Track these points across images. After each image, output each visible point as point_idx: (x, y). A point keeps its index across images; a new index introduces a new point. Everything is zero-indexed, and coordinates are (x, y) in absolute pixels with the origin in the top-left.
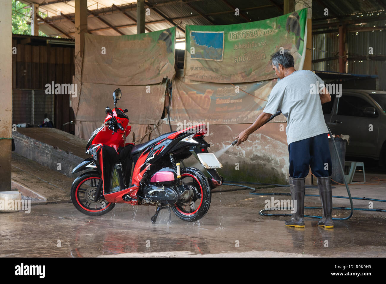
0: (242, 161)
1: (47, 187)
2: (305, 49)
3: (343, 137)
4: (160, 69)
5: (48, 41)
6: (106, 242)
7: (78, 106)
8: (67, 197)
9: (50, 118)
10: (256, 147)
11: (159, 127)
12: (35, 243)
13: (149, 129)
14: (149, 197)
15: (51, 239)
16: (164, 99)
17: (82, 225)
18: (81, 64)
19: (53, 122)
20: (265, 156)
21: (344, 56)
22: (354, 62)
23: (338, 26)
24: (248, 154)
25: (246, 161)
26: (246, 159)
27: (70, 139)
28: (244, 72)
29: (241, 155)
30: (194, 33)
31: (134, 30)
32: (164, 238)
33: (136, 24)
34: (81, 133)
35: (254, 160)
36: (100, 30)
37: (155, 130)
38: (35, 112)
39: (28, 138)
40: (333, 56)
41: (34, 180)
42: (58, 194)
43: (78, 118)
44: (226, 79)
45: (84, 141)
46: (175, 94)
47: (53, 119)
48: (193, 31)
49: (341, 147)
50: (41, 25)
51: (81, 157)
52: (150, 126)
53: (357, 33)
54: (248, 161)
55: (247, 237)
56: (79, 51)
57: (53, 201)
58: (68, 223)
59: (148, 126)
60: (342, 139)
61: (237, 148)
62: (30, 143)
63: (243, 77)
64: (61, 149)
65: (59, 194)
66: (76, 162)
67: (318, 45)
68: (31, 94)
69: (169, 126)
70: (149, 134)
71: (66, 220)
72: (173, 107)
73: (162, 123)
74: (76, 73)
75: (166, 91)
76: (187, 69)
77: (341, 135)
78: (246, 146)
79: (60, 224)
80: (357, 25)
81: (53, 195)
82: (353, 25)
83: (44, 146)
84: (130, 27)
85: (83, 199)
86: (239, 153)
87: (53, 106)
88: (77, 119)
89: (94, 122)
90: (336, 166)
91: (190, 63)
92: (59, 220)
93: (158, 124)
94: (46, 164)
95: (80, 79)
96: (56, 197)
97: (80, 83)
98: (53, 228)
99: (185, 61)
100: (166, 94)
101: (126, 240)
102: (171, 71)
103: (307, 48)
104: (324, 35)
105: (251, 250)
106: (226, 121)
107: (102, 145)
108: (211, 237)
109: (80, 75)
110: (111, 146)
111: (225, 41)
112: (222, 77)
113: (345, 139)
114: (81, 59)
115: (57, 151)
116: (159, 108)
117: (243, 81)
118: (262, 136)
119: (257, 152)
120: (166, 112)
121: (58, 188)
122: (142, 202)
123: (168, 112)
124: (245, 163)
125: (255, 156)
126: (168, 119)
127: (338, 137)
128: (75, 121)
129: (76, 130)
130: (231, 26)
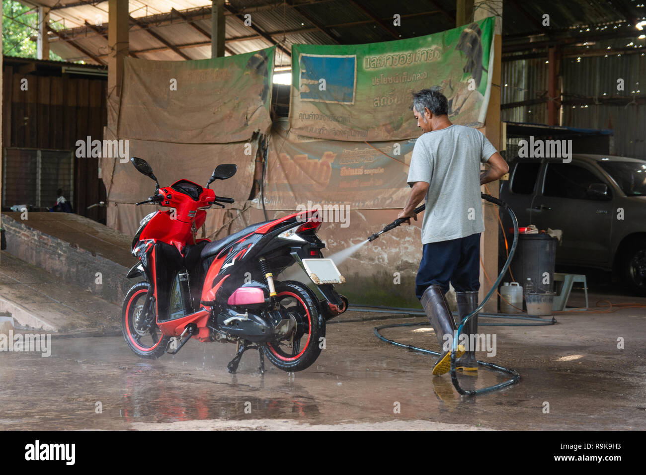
0: (382, 270)
1: (58, 310)
2: (489, 86)
3: (551, 233)
4: (249, 117)
5: (64, 69)
7: (113, 176)
8: (91, 327)
9: (67, 197)
10: (406, 248)
11: (246, 213)
13: (228, 216)
14: (225, 330)
15: (62, 396)
16: (254, 166)
17: (114, 374)
18: (117, 106)
19: (72, 203)
21: (557, 97)
22: (574, 107)
23: (547, 47)
24: (392, 260)
25: (388, 271)
26: (389, 268)
27: (98, 232)
28: (389, 124)
29: (381, 260)
30: (307, 57)
31: (207, 52)
32: (248, 396)
33: (209, 42)
34: (117, 223)
35: (401, 270)
36: (150, 51)
37: (239, 217)
38: (42, 185)
39: (30, 229)
40: (538, 97)
41: (37, 298)
42: (77, 322)
43: (113, 196)
44: (359, 135)
45: (121, 234)
46: (272, 158)
47: (71, 199)
48: (304, 55)
49: (548, 249)
50: (53, 41)
51: (117, 262)
52: (230, 211)
53: (579, 58)
54: (392, 271)
56: (113, 86)
57: (69, 334)
58: (91, 371)
59: (227, 210)
60: (550, 236)
61: (374, 250)
62: (32, 237)
63: (388, 132)
64: (84, 248)
66: (107, 269)
67: (513, 80)
68: (35, 156)
69: (263, 212)
70: (229, 225)
71: (88, 365)
72: (269, 179)
73: (250, 207)
74: (109, 122)
75: (258, 154)
76: (294, 118)
77: (549, 229)
78: (389, 247)
79: (78, 371)
80: (579, 45)
81: (68, 324)
82: (573, 45)
83: (55, 243)
84: (201, 46)
86: (377, 257)
87: (72, 177)
88: (110, 199)
91: (299, 107)
92: (78, 364)
93: (243, 209)
94: (59, 273)
95: (115, 132)
96: (74, 327)
97: (115, 139)
98: (67, 377)
99: (290, 104)
100: (258, 158)
102: (265, 120)
103: (493, 85)
104: (524, 62)
105: (392, 420)
106: (357, 204)
107: (155, 242)
108: (327, 396)
109: (116, 126)
110: (171, 243)
111: (357, 70)
112: (353, 132)
113: (555, 235)
114: (117, 99)
115: (76, 252)
116: (245, 182)
117: (388, 139)
118: (415, 229)
119: (408, 256)
120: (256, 188)
121: (76, 312)
122: (217, 337)
123: (261, 189)
124: (387, 275)
125: (404, 262)
126: (261, 199)
127: (543, 232)
128: (106, 203)
129: (109, 217)
130: (367, 45)
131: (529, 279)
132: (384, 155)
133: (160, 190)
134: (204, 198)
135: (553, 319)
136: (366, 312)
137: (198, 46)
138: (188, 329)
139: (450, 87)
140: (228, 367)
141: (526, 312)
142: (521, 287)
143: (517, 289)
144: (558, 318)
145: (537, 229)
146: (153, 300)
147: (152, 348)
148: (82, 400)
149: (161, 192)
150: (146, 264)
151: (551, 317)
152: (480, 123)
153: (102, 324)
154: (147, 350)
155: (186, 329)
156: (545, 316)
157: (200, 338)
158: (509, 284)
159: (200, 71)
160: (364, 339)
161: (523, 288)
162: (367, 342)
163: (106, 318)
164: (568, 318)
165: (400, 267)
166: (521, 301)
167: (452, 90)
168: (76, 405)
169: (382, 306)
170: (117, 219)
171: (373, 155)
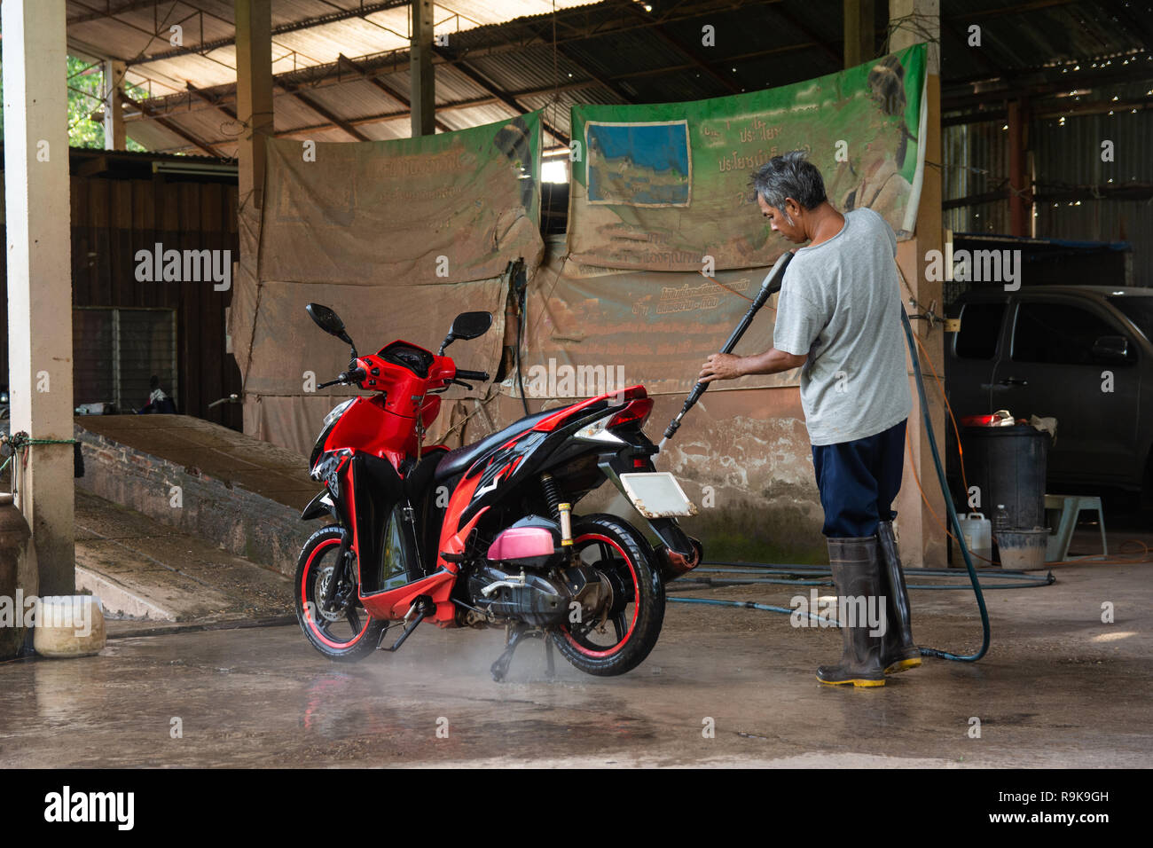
0: (738, 499)
1: (174, 583)
2: (920, 166)
3: (1038, 423)
4: (499, 236)
5: (155, 166)
6: (369, 734)
7: (251, 349)
8: (234, 611)
9: (166, 390)
10: (780, 458)
11: (490, 406)
12: (160, 742)
13: (460, 413)
14: (484, 606)
15: (204, 729)
16: (503, 323)
17: (289, 690)
18: (257, 226)
19: (176, 401)
20: (807, 484)
21: (1024, 189)
22: (1056, 205)
23: (1005, 102)
24: (755, 480)
25: (749, 500)
26: (750, 494)
27: (233, 446)
28: (745, 238)
29: (736, 481)
30: (598, 127)
31: (404, 129)
32: (534, 721)
33: (407, 112)
34: (261, 430)
35: (773, 496)
36: (302, 131)
37: (479, 414)
38: (122, 371)
39: (113, 444)
40: (992, 190)
41: (135, 564)
42: (208, 602)
43: (253, 384)
44: (691, 261)
45: (272, 449)
46: (534, 308)
47: (175, 393)
48: (594, 123)
49: (1033, 452)
50: (132, 120)
51: (269, 497)
52: (463, 403)
53: (1063, 119)
54: (757, 500)
55: (782, 715)
56: (249, 190)
57: (196, 624)
58: (247, 684)
59: (456, 402)
60: (1035, 429)
61: (722, 463)
62: (117, 459)
63: (743, 252)
64: (209, 475)
65: (210, 603)
66: (252, 511)
67: (946, 161)
68: (110, 320)
69: (521, 402)
70: (461, 427)
71: (239, 675)
72: (531, 345)
73: (498, 394)
74: (242, 255)
75: (509, 301)
76: (577, 235)
77: (1033, 416)
78: (750, 457)
79: (225, 686)
80: (1063, 95)
81: (192, 608)
82: (1052, 96)
83: (159, 467)
84: (392, 120)
85: (280, 616)
86: (728, 477)
87: (174, 354)
88: (248, 389)
89: (299, 396)
90: (1020, 508)
91: (587, 217)
92: (221, 675)
93: (486, 399)
94: (167, 519)
95: (254, 271)
96: (203, 612)
97: (254, 283)
98: (206, 698)
99: (570, 211)
100: (510, 307)
101: (426, 728)
102: (532, 241)
103: (927, 163)
104: (964, 128)
105: (801, 753)
106: (689, 383)
107: (352, 453)
108: (676, 716)
109: (256, 260)
110: (380, 454)
111: (691, 147)
112: (679, 254)
113: (1045, 428)
114: (257, 212)
115: (197, 481)
116: (488, 351)
117: (743, 265)
118: (796, 424)
119: (784, 472)
120: (510, 360)
121: (206, 586)
122: (469, 618)
123: (516, 362)
124: (747, 506)
125: (777, 483)
126: (517, 380)
127: (1024, 423)
128: (242, 396)
129: (247, 420)
130: (705, 102)
131: (1001, 507)
132: (736, 295)
133: (358, 360)
134: (436, 373)
135: (1050, 575)
136: (714, 573)
137: (386, 120)
138: (417, 605)
139: (851, 169)
140: (492, 671)
141: (1000, 565)
142: (988, 521)
143: (981, 524)
144: (1056, 574)
145: (1011, 418)
146: (350, 557)
147: (351, 643)
148: (240, 735)
149: (362, 364)
150: (336, 493)
151: (1047, 573)
152: (907, 232)
153: (251, 605)
154: (344, 645)
155: (413, 606)
156: (1033, 570)
157: (438, 621)
158: (967, 517)
159: (408, 158)
160: (719, 618)
161: (991, 521)
162: (726, 623)
163: (258, 595)
164: (1076, 572)
165: (771, 493)
166: (989, 546)
167: (855, 174)
168: (232, 744)
169: (740, 562)
170: (261, 425)
171: (716, 296)
